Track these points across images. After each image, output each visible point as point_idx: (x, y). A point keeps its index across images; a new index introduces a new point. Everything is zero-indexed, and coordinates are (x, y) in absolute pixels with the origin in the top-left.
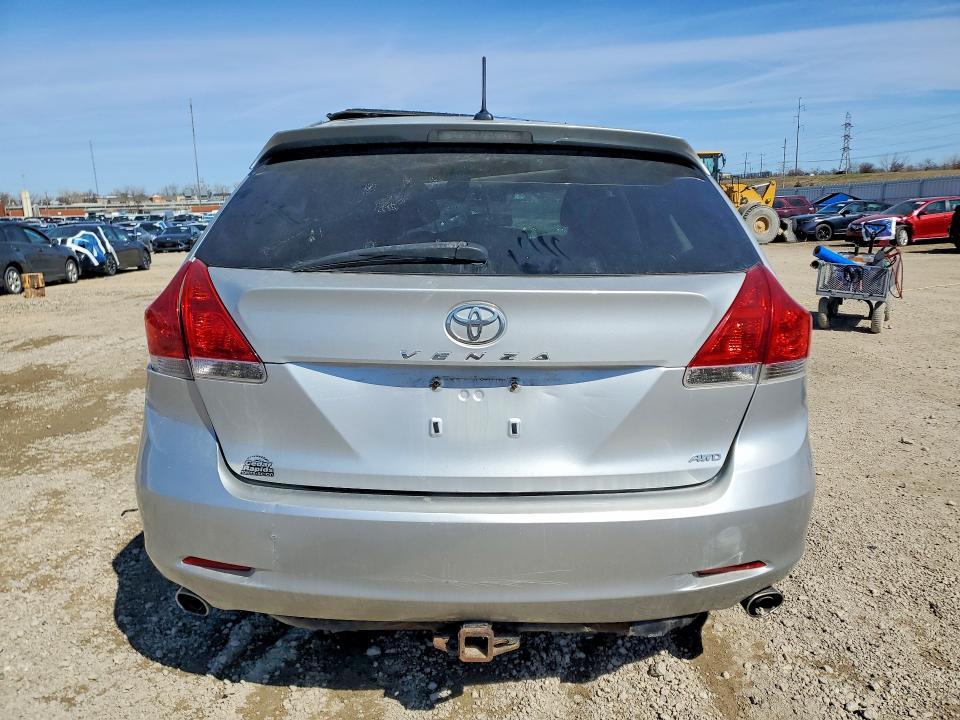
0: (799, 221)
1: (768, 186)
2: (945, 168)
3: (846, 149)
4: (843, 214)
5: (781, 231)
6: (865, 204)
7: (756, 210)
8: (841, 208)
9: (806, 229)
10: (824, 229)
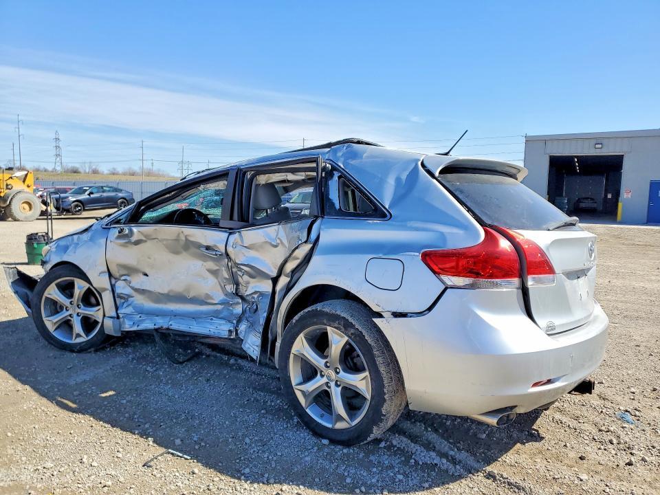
0: (57, 200)
1: (26, 175)
2: (124, 174)
3: (58, 155)
4: (89, 195)
5: (44, 208)
6: (102, 187)
7: (19, 196)
8: (86, 190)
9: (65, 206)
10: (77, 206)
